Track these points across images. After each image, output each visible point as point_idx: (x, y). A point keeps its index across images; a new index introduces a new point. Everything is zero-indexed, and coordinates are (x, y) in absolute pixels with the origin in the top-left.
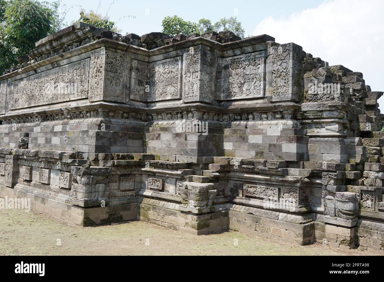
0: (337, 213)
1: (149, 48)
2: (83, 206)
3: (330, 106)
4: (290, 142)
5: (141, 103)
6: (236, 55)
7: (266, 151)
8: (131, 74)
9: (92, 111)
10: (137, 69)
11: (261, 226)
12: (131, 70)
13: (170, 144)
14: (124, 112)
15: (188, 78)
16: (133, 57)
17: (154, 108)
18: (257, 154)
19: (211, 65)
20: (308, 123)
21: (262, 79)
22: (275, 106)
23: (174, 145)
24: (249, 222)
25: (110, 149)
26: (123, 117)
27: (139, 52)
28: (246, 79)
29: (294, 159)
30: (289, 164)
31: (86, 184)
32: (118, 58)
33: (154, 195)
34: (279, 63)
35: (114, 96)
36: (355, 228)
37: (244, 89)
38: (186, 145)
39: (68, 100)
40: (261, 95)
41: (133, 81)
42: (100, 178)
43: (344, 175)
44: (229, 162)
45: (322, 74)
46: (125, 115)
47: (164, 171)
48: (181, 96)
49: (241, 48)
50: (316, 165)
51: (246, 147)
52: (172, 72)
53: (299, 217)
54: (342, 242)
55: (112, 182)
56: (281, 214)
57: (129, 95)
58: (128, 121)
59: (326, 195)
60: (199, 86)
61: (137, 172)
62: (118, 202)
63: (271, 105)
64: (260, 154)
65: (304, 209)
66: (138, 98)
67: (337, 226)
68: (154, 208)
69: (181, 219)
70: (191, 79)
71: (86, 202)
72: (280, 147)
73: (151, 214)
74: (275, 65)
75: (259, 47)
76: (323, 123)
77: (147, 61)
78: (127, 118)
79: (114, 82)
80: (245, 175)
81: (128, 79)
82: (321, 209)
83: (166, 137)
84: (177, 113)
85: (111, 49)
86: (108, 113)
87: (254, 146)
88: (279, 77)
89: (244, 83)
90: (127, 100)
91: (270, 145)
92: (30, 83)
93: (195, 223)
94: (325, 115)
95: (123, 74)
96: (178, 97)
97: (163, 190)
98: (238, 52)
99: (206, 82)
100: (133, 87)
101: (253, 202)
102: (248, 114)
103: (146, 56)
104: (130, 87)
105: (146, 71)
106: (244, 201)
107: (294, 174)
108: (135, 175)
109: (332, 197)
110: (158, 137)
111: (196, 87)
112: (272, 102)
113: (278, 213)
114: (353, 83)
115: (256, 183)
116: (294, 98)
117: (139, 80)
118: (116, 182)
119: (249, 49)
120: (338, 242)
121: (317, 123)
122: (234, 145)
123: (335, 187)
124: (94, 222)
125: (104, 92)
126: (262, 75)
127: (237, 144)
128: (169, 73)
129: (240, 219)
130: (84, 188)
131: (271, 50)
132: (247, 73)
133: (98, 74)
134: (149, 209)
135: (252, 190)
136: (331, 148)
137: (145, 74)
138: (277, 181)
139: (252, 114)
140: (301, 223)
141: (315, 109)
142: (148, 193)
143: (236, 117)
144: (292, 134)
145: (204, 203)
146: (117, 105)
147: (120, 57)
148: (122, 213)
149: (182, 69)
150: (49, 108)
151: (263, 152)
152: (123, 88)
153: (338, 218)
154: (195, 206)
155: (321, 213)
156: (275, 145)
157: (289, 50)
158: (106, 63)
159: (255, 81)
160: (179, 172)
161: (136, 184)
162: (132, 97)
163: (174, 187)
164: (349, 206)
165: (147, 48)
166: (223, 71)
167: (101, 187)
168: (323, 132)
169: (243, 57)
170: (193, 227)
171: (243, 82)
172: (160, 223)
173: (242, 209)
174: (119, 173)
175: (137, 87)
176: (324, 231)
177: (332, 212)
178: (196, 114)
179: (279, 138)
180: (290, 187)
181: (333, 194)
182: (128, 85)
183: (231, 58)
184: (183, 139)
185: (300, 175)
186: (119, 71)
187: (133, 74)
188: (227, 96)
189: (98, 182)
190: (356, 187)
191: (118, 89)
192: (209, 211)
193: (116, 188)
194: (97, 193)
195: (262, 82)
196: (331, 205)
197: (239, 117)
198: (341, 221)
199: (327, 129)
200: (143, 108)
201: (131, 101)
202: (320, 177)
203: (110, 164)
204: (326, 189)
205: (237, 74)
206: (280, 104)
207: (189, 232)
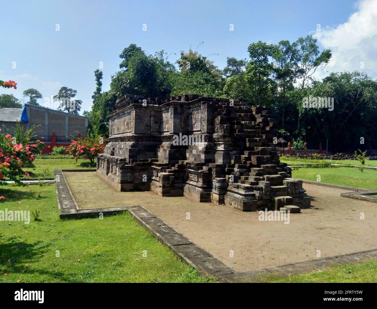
0: (216, 188)
1: (159, 104)
2: (120, 182)
4: (203, 153)
5: (157, 133)
6: (194, 108)
8: (151, 119)
9: (129, 139)
10: (154, 116)
11: (191, 194)
12: (151, 117)
14: (147, 138)
16: (151, 110)
17: (163, 135)
18: (195, 159)
19: (181, 114)
20: (216, 144)
21: (200, 121)
23: (163, 155)
24: (188, 192)
25: (137, 157)
26: (146, 141)
28: (196, 120)
30: (203, 164)
32: (142, 112)
33: (155, 178)
35: (141, 131)
37: (195, 126)
38: (166, 155)
39: (127, 132)
40: (200, 129)
41: (152, 122)
42: (129, 170)
43: (223, 170)
46: (147, 140)
47: (157, 167)
49: (194, 104)
51: (192, 155)
53: (201, 190)
55: (136, 172)
56: (197, 188)
57: (150, 129)
58: (148, 143)
59: (213, 179)
61: (150, 168)
62: (139, 182)
63: (201, 135)
65: (204, 186)
66: (155, 130)
67: (216, 194)
68: (153, 185)
69: (159, 190)
70: (171, 122)
71: (122, 181)
72: (200, 156)
74: (203, 114)
77: (160, 111)
78: (149, 141)
79: (140, 124)
80: (189, 170)
81: (149, 121)
84: (168, 139)
85: (138, 108)
86: (138, 139)
87: (194, 155)
89: (195, 122)
90: (149, 132)
94: (220, 140)
95: (145, 119)
97: (157, 176)
99: (178, 123)
100: (152, 125)
101: (191, 182)
103: (159, 108)
104: (150, 125)
105: (159, 116)
106: (188, 182)
107: (204, 169)
108: (149, 169)
109: (215, 180)
110: (159, 150)
111: (172, 126)
112: (202, 133)
114: (259, 118)
115: (192, 174)
116: (209, 131)
117: (155, 121)
118: (138, 172)
122: (189, 155)
123: (216, 175)
124: (126, 190)
125: (135, 129)
126: (200, 119)
129: (186, 190)
131: (202, 107)
132: (196, 118)
133: (133, 120)
135: (191, 177)
136: (221, 156)
137: (159, 118)
138: (197, 172)
145: (166, 182)
146: (142, 135)
147: (144, 111)
148: (141, 187)
149: (169, 116)
150: (122, 135)
152: (146, 126)
158: (136, 115)
159: (198, 122)
160: (160, 168)
161: (149, 173)
162: (151, 130)
165: (158, 105)
166: (190, 115)
167: (129, 174)
168: (220, 148)
170: (161, 193)
172: (154, 191)
173: (187, 186)
174: (139, 168)
175: (155, 125)
176: (213, 196)
179: (201, 151)
180: (200, 175)
182: (149, 125)
184: (165, 152)
185: (206, 169)
186: (143, 118)
187: (152, 118)
188: (191, 129)
189: (128, 172)
191: (143, 128)
192: (169, 186)
193: (138, 175)
194: (127, 177)
195: (200, 123)
196: (214, 184)
198: (216, 191)
200: (158, 135)
201: (151, 132)
203: (134, 163)
204: (213, 177)
205: (194, 118)
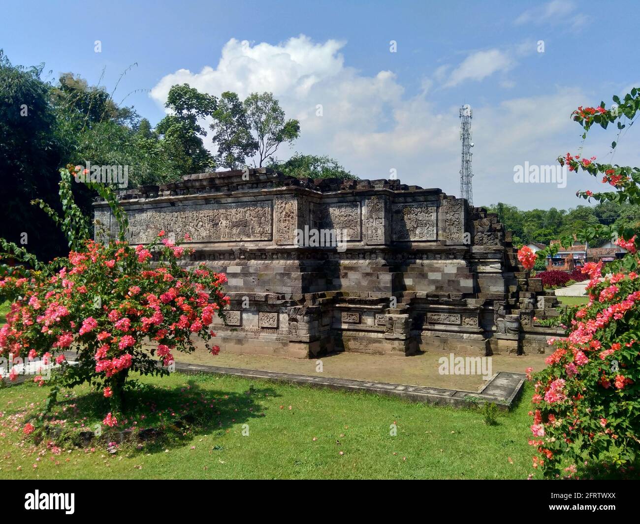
0: (507, 330)
1: (323, 192)
2: (308, 341)
3: (494, 250)
4: (467, 278)
6: (406, 202)
7: (446, 285)
10: (313, 211)
11: (448, 345)
12: (309, 213)
13: (360, 283)
15: (371, 224)
16: (310, 200)
18: (437, 288)
19: (389, 211)
20: (476, 262)
21: (435, 225)
22: (450, 249)
23: (365, 283)
24: (437, 343)
25: (309, 289)
26: (307, 257)
27: (316, 196)
28: (419, 224)
29: (471, 291)
30: (466, 296)
31: (308, 322)
32: (304, 203)
33: (351, 327)
34: (452, 214)
36: (520, 341)
37: (417, 232)
38: (379, 283)
39: (239, 240)
40: (435, 239)
41: (311, 223)
42: (315, 316)
43: (508, 302)
44: (415, 295)
45: (487, 224)
47: (362, 306)
48: (361, 237)
49: (414, 197)
50: (488, 296)
51: (426, 282)
52: (349, 215)
53: (480, 336)
54: (512, 351)
56: (465, 335)
59: (497, 318)
60: (383, 231)
61: (331, 309)
62: (324, 337)
63: (445, 247)
64: (439, 288)
65: (482, 330)
67: (507, 340)
68: (355, 339)
69: (387, 346)
70: (374, 224)
71: (310, 338)
72: (458, 282)
73: (352, 344)
74: (448, 215)
75: (432, 198)
76: (488, 262)
77: (318, 202)
80: (431, 306)
81: (309, 221)
82: (494, 328)
83: (353, 276)
84: (359, 254)
85: (300, 196)
87: (434, 282)
88: (452, 225)
89: (417, 227)
91: (449, 281)
92: (162, 217)
93: (403, 347)
94: (489, 256)
96: (359, 239)
97: (360, 323)
98: (409, 199)
99: (387, 227)
100: (311, 228)
101: (437, 327)
102: (423, 254)
103: (319, 198)
105: (318, 212)
106: (429, 327)
107: (472, 303)
109: (502, 319)
110: (346, 275)
111: (381, 232)
112: (446, 245)
113: (462, 334)
115: (439, 312)
117: (314, 222)
119: (421, 198)
120: (509, 352)
121: (482, 262)
122: (413, 281)
123: (505, 311)
126: (435, 222)
127: (417, 280)
128: (346, 216)
129: (428, 342)
130: (308, 325)
131: (444, 203)
132: (420, 219)
133: (287, 218)
134: (349, 340)
135: (436, 317)
136: (496, 282)
138: (460, 310)
139: (426, 254)
140: (483, 340)
141: (482, 251)
142: (344, 326)
143: (410, 256)
144: (467, 272)
149: (361, 214)
151: (442, 287)
153: (508, 334)
154: (402, 334)
155: (495, 332)
156: (453, 281)
157: (461, 204)
158: (298, 209)
159: (428, 226)
160: (379, 307)
161: (330, 319)
163: (373, 320)
164: (515, 325)
165: (321, 192)
167: (316, 324)
168: (488, 269)
169: (415, 204)
170: (400, 350)
171: (415, 226)
172: (363, 351)
173: (429, 333)
174: (322, 310)
176: (497, 344)
177: (503, 330)
178: (382, 255)
179: (456, 275)
180: (471, 313)
181: (503, 317)
183: (402, 204)
184: (374, 278)
185: (476, 303)
187: (311, 216)
188: (399, 238)
189: (314, 320)
190: (517, 310)
192: (409, 336)
193: (321, 323)
194: (314, 329)
195: (435, 228)
196: (501, 325)
197: (413, 257)
198: (510, 336)
199: (491, 267)
202: (492, 305)
203: (317, 302)
204: (497, 314)
205: (410, 219)
206: (455, 247)
207: (397, 355)
